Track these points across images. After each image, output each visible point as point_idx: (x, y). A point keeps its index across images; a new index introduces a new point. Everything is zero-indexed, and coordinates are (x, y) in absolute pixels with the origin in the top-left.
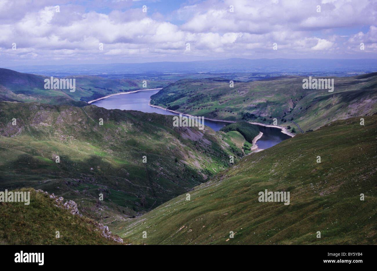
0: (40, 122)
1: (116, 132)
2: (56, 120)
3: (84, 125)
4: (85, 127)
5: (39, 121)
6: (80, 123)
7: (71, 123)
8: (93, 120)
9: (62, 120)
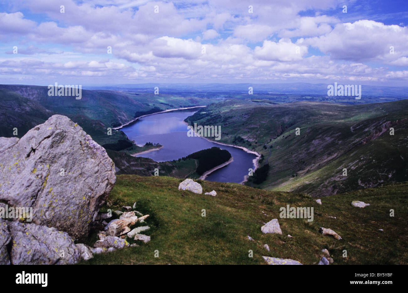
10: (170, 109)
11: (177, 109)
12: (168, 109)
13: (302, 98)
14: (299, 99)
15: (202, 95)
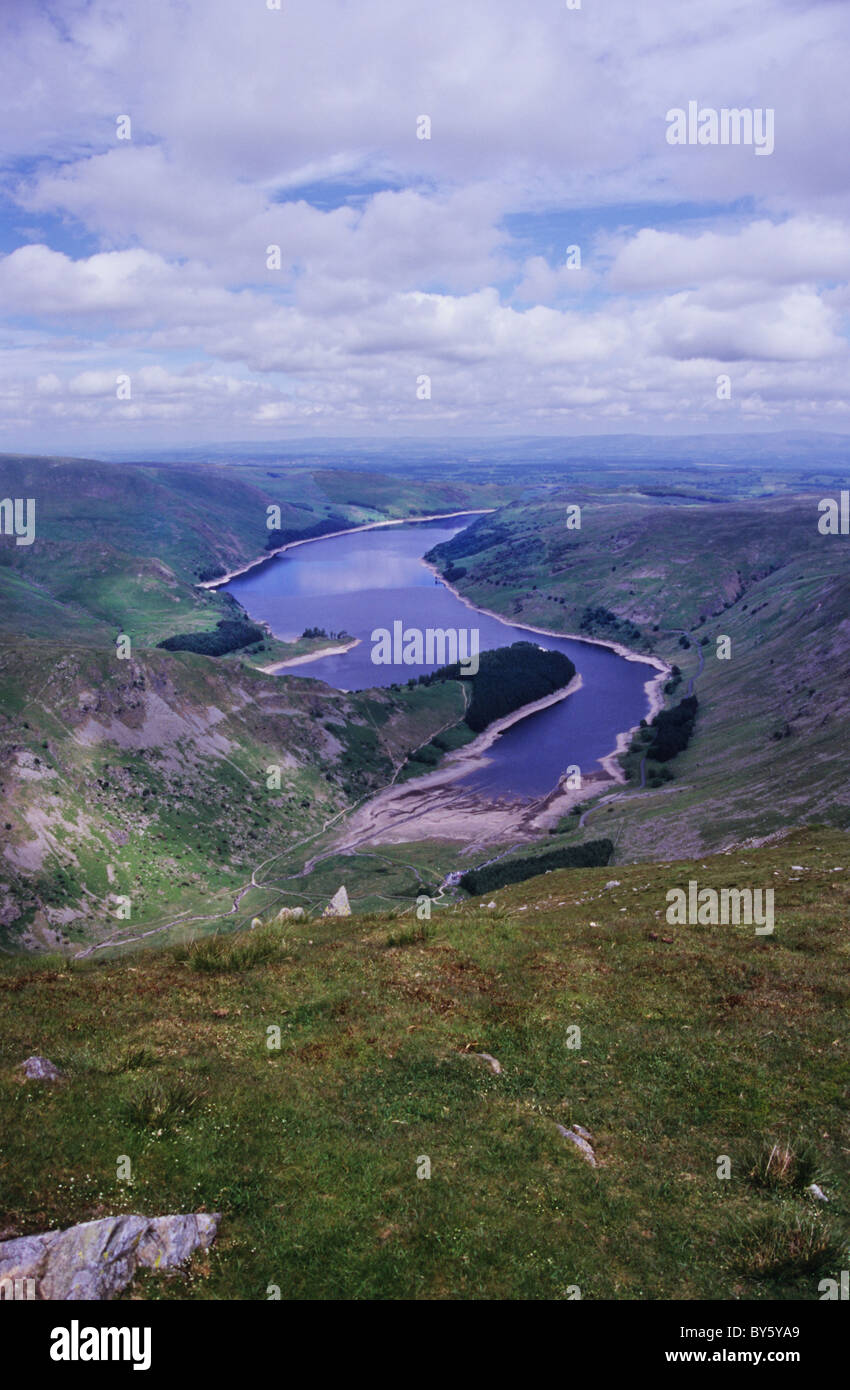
11: (401, 522)
12: (372, 521)
14: (794, 484)
15: (481, 473)
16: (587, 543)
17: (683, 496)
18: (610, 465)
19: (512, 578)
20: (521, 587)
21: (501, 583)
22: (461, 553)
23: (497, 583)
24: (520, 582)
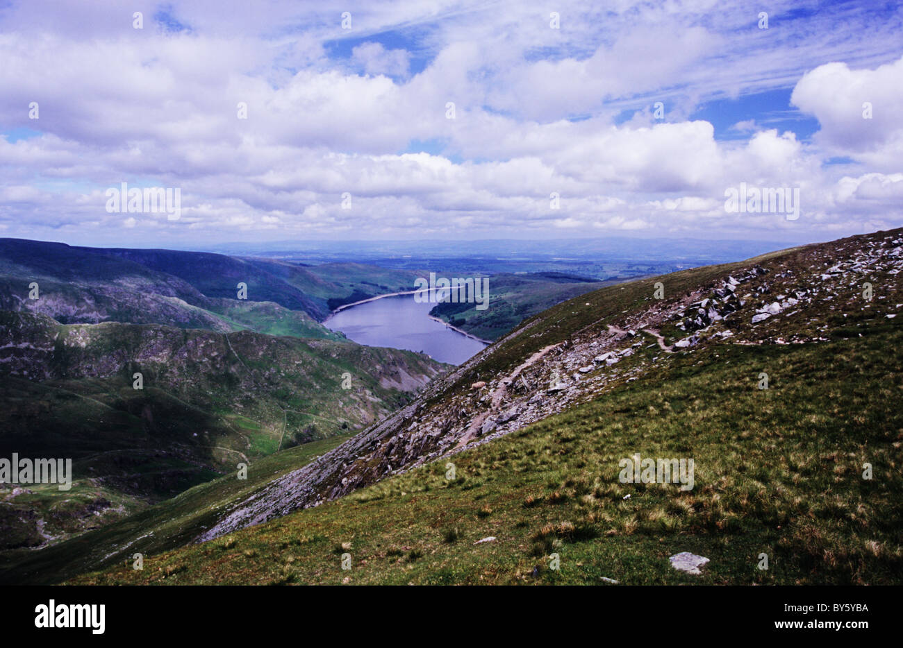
0: (150, 356)
1: (264, 375)
2: (176, 353)
3: (217, 363)
4: (218, 366)
5: (149, 354)
6: (214, 359)
7: (199, 358)
8: (236, 355)
9: (186, 355)
10: (383, 294)
11: (397, 294)
12: (380, 294)
13: (630, 269)
14: (625, 271)
15: (422, 265)
16: (537, 304)
17: (570, 278)
18: (499, 259)
19: (499, 323)
20: (506, 328)
21: (493, 326)
22: (454, 311)
23: (490, 326)
24: (505, 325)
